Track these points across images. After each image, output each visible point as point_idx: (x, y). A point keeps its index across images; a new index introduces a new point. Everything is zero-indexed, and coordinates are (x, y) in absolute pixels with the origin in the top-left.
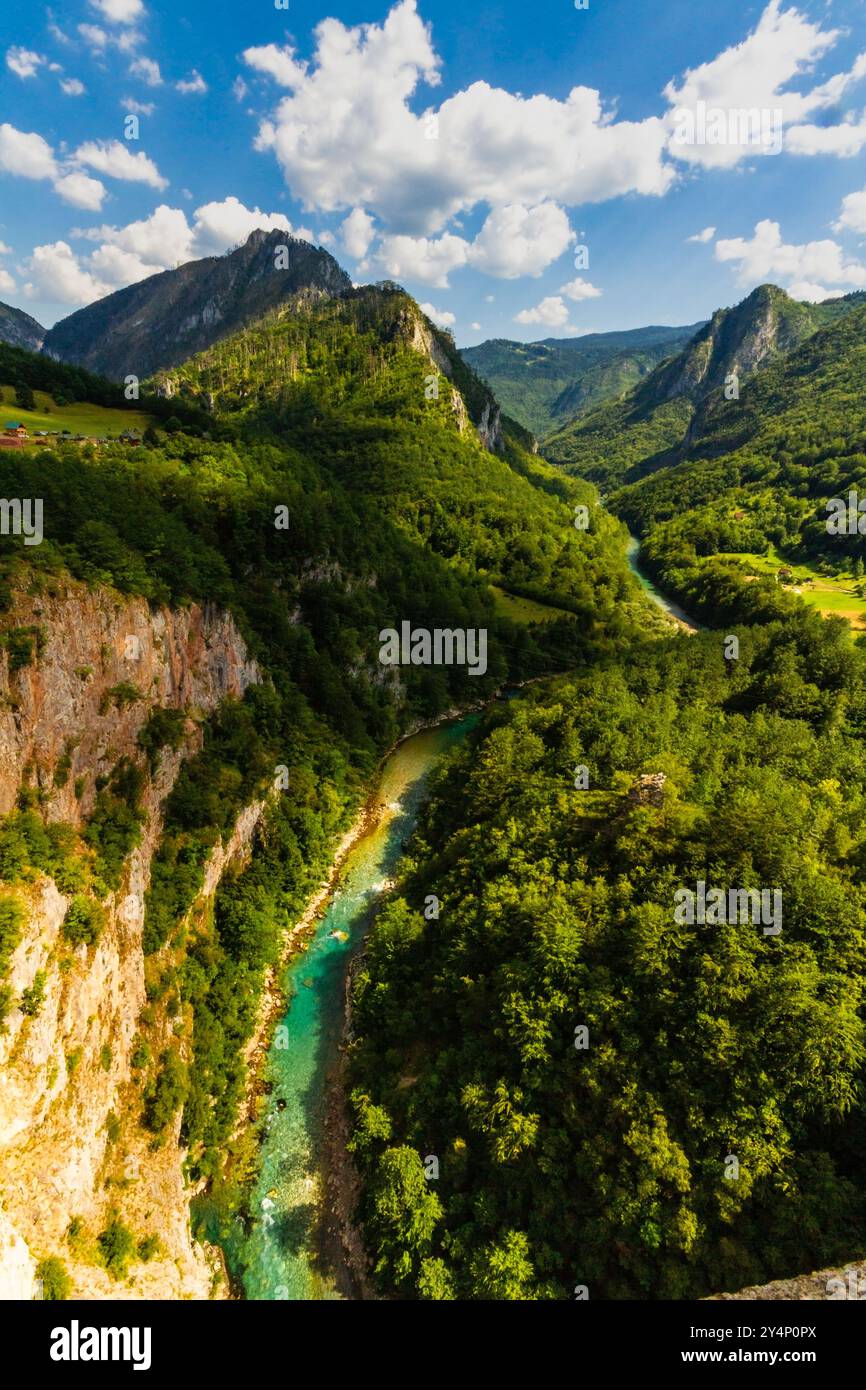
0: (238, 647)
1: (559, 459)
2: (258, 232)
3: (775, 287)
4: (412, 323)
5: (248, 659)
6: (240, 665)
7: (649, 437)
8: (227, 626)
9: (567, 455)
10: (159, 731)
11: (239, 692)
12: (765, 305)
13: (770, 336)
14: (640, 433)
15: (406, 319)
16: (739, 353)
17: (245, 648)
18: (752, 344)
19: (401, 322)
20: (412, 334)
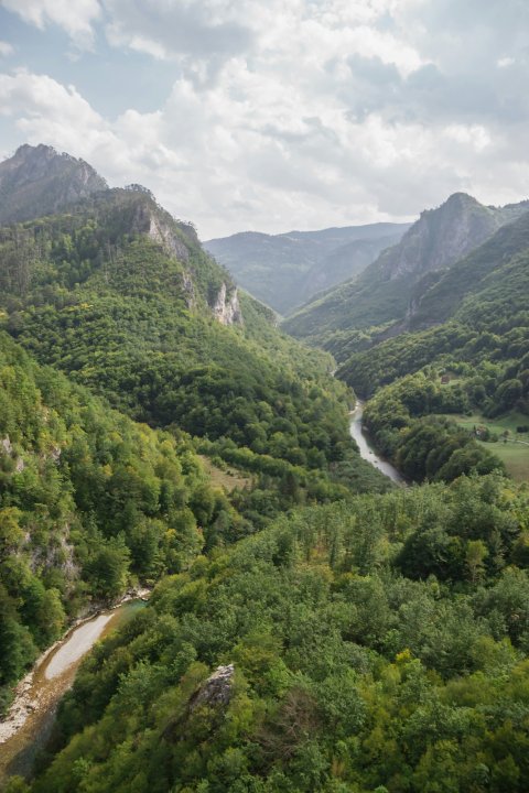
3: (466, 194)
4: (147, 217)
15: (141, 215)
19: (137, 217)
20: (147, 227)
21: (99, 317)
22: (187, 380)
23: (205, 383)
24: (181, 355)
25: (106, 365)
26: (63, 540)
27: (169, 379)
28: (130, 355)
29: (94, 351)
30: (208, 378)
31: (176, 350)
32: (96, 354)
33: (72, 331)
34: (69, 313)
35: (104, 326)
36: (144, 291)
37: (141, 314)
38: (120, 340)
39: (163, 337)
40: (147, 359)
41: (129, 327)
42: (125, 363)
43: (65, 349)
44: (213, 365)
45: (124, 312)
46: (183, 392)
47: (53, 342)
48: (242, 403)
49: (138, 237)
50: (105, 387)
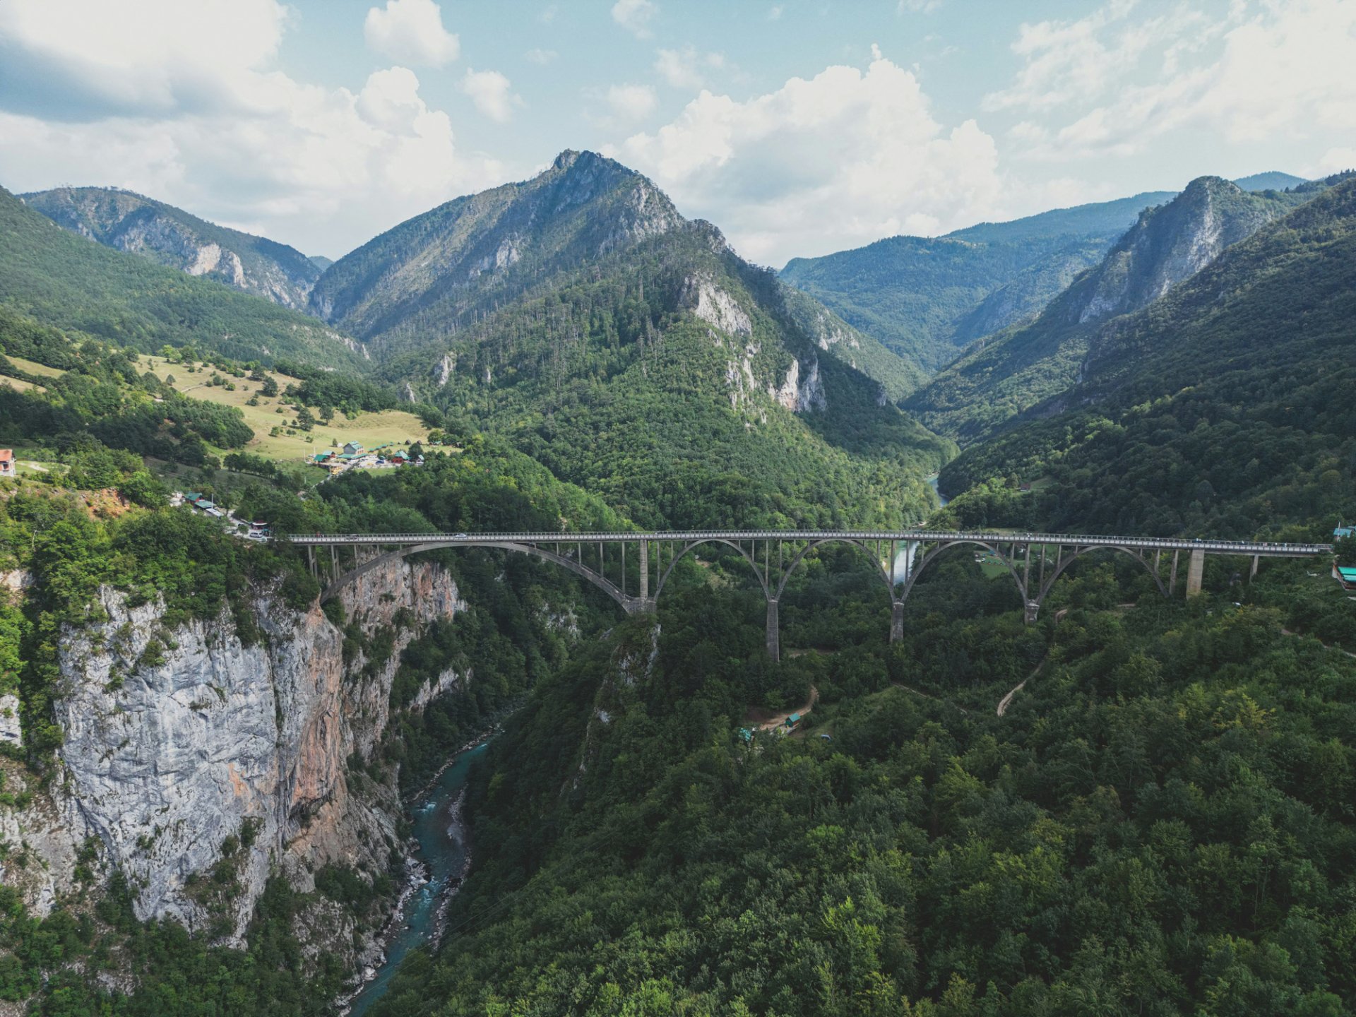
0: (452, 591)
1: (939, 405)
2: (567, 153)
3: (1218, 178)
4: (697, 289)
5: (460, 598)
6: (454, 601)
7: (1049, 376)
8: (447, 576)
9: (950, 400)
10: (402, 618)
11: (451, 614)
12: (1201, 203)
13: (1211, 241)
14: (1039, 371)
15: (690, 286)
16: (1168, 264)
17: (456, 591)
18: (1186, 253)
19: (685, 290)
20: (696, 301)
21: (633, 419)
22: (707, 489)
23: (723, 493)
24: (706, 462)
25: (632, 474)
26: (570, 610)
27: (691, 488)
28: (655, 464)
29: (623, 458)
30: (728, 488)
31: (701, 458)
32: (625, 462)
33: (604, 435)
34: (602, 415)
35: (635, 429)
36: (684, 385)
37: (676, 415)
38: (650, 447)
39: (693, 442)
40: (672, 468)
41: (661, 432)
42: (650, 471)
43: (597, 455)
44: (737, 474)
45: (658, 414)
46: (701, 502)
47: (586, 448)
48: (755, 513)
49: (684, 315)
50: (629, 495)
